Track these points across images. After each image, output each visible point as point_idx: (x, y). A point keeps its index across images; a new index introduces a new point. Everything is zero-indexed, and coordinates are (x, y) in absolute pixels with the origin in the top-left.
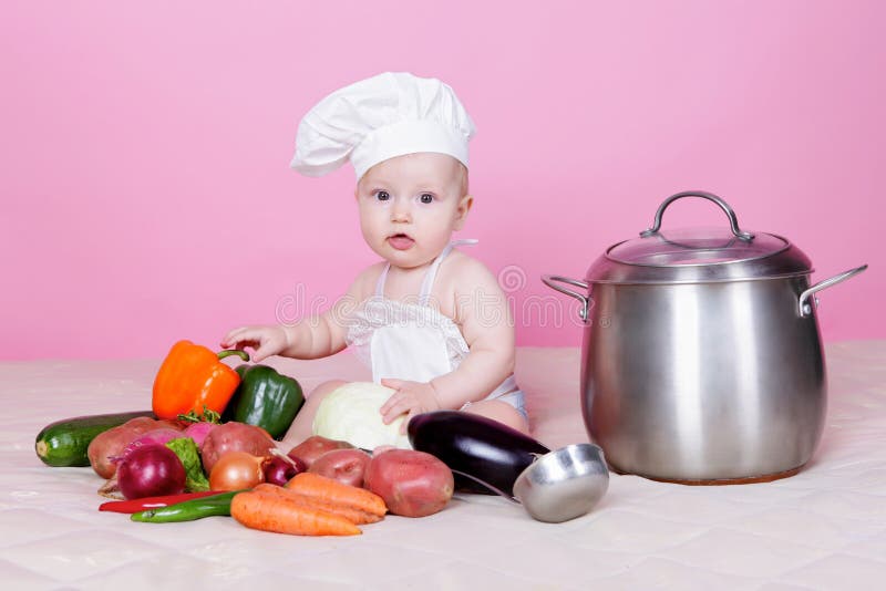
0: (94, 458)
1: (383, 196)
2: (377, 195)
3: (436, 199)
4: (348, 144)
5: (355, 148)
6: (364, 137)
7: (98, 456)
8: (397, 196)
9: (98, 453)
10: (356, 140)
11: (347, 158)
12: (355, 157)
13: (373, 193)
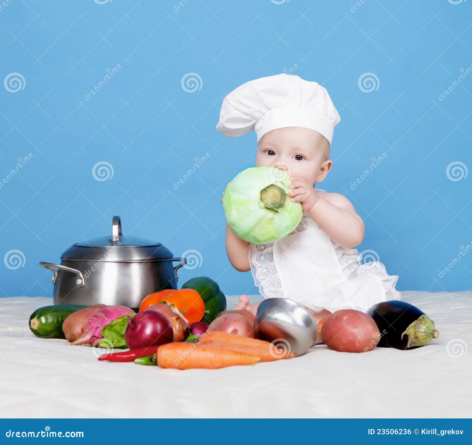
0: (68, 330)
1: (271, 153)
2: (267, 152)
3: (304, 159)
4: (254, 118)
5: (258, 120)
6: (263, 114)
7: (70, 329)
8: (280, 154)
9: (70, 327)
10: (258, 115)
11: (253, 127)
12: (257, 127)
13: (265, 151)
